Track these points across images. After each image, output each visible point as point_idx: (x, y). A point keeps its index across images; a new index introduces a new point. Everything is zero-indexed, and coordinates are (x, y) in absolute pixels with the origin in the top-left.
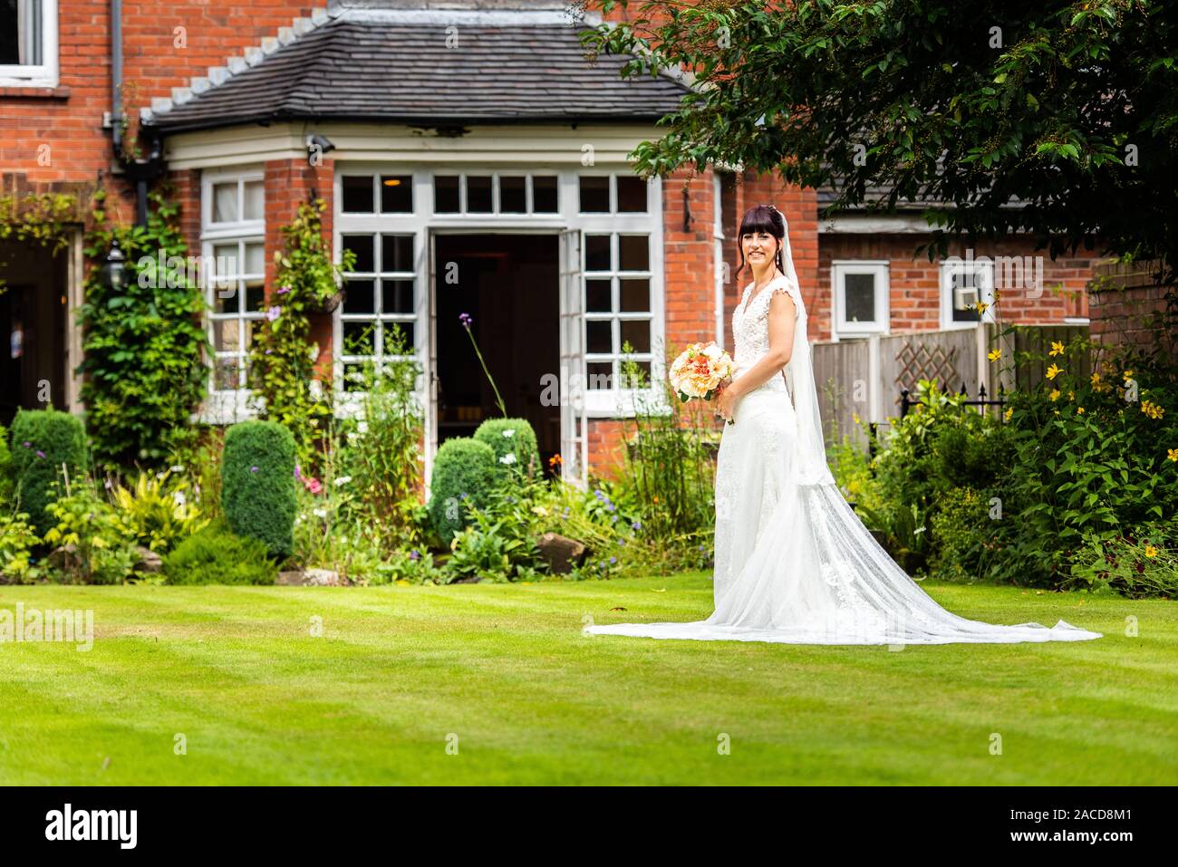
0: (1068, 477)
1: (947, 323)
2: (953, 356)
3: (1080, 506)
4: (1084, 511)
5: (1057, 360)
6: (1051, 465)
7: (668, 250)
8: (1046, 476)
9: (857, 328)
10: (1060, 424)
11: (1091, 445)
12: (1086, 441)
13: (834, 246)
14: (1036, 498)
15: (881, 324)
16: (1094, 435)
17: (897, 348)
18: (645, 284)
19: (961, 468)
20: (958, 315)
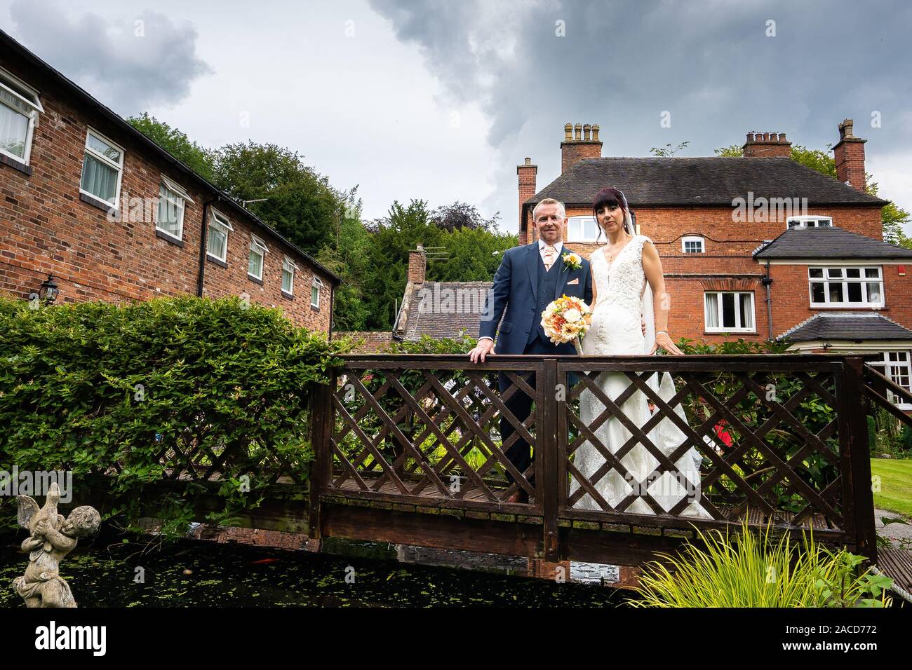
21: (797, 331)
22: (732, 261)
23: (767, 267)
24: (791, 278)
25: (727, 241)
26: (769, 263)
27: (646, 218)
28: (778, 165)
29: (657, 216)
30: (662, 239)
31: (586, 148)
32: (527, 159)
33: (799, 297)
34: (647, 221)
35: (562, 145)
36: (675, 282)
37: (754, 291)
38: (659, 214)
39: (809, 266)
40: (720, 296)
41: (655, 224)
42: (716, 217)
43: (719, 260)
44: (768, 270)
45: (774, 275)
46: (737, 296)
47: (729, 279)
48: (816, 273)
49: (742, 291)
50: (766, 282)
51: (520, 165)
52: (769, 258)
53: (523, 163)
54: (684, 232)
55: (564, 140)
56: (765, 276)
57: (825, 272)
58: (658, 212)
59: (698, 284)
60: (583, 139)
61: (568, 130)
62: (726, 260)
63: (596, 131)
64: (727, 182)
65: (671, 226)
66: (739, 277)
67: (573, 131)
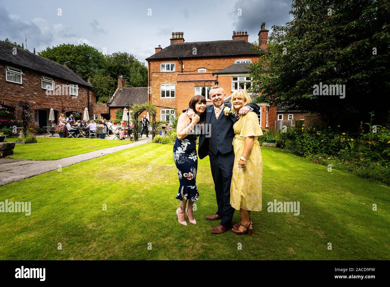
0: (304, 142)
1: (289, 119)
2: (289, 123)
3: (306, 146)
4: (307, 147)
5: (304, 127)
6: (302, 140)
7: (262, 113)
8: (301, 142)
9: (280, 120)
10: (304, 136)
11: (309, 139)
12: (308, 138)
13: (278, 113)
14: (300, 145)
15: (282, 119)
16: (309, 137)
17: (283, 122)
18: (260, 116)
19: (289, 136)
20: (290, 119)
21: (226, 100)
22: (205, 75)
23: (217, 77)
24: (226, 81)
25: (214, 70)
26: (217, 75)
27: (186, 62)
28: (239, 42)
29: (190, 62)
30: (192, 70)
31: (178, 41)
32: (160, 46)
33: (228, 88)
34: (187, 63)
35: (171, 40)
36: (185, 83)
37: (212, 86)
38: (191, 61)
39: (232, 76)
40: (201, 88)
41: (189, 64)
42: (211, 61)
43: (200, 75)
44: (217, 78)
45: (219, 80)
46: (206, 88)
47: (204, 82)
48: (235, 79)
49: (208, 86)
50: (217, 83)
51: (156, 47)
52: (218, 74)
53: (158, 47)
54: (199, 67)
55: (171, 38)
56: (216, 80)
57: (238, 78)
58: (191, 60)
59: (193, 84)
60: (178, 37)
61: (173, 34)
62: (203, 75)
63: (182, 34)
64: (217, 49)
65: (195, 65)
66: (207, 81)
67: (175, 35)
